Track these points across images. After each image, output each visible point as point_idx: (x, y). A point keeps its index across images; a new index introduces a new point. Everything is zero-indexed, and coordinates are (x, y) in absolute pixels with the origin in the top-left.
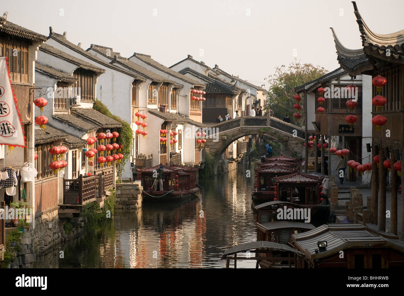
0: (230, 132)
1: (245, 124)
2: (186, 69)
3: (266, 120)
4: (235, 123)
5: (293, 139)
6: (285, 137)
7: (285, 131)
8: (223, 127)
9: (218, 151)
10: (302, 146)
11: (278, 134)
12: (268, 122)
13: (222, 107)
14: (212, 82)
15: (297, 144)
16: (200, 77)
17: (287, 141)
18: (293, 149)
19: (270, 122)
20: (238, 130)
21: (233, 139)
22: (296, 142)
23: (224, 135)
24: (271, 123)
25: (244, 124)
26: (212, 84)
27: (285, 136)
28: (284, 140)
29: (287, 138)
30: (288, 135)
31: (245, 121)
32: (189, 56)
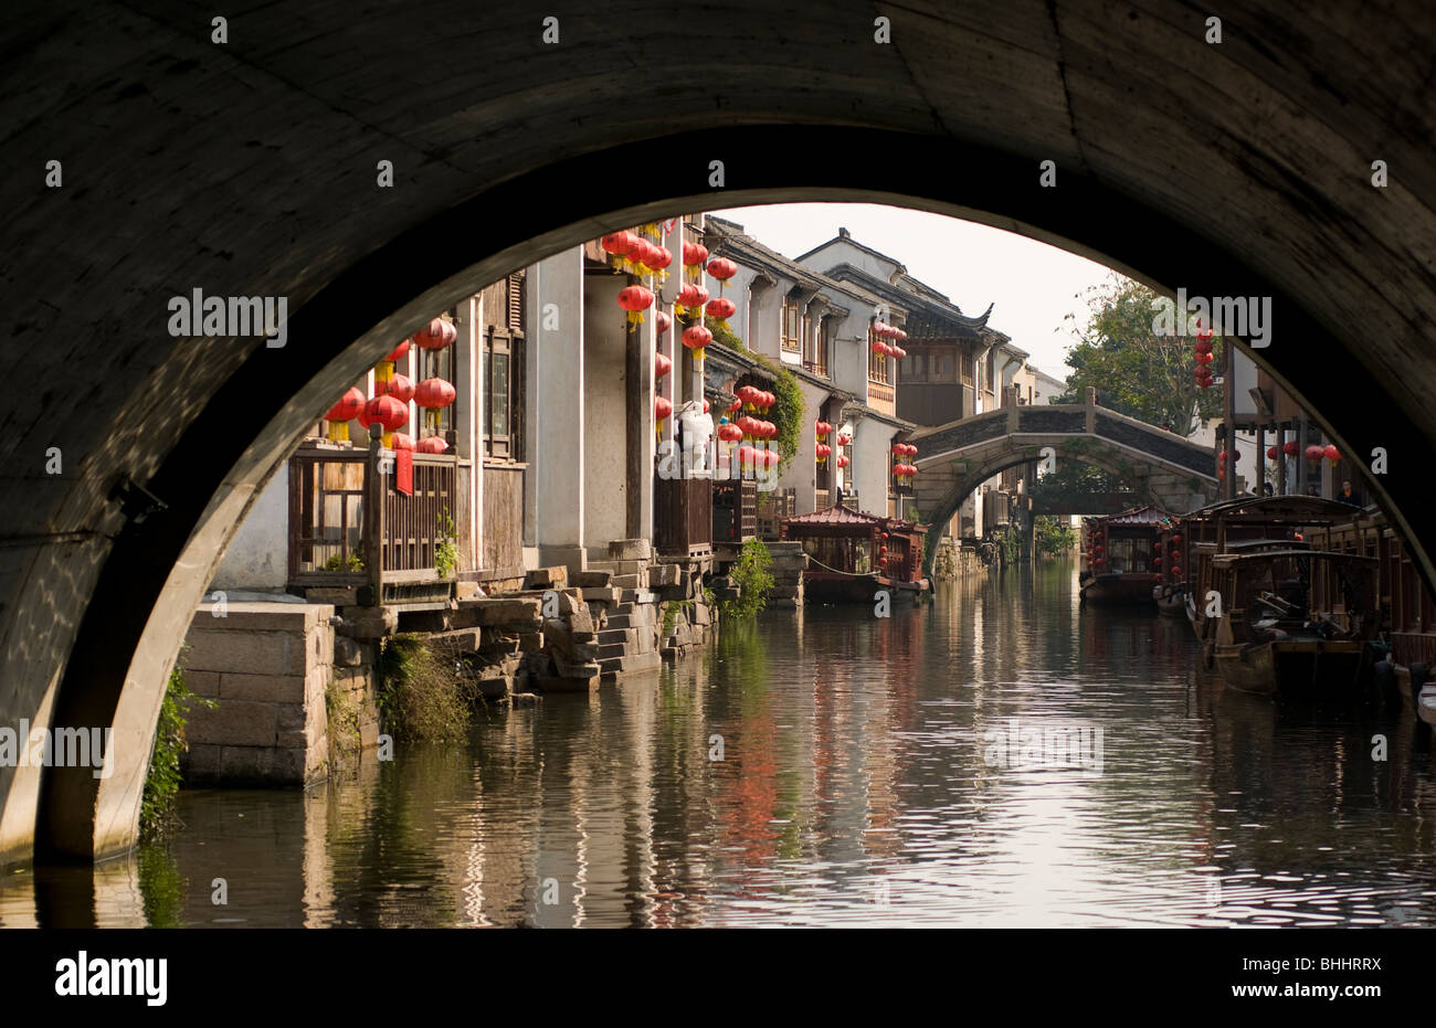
0: (977, 450)
1: (1020, 427)
2: (839, 267)
3: (1083, 415)
4: (993, 425)
5: (1161, 471)
6: (1139, 464)
7: (1139, 448)
8: (956, 438)
9: (941, 507)
10: (1191, 491)
11: (1119, 457)
12: (1090, 422)
13: (947, 379)
14: (915, 309)
15: (1174, 485)
16: (881, 293)
17: (1142, 478)
18: (1162, 501)
19: (1096, 421)
20: (1000, 444)
21: (985, 471)
22: (1172, 478)
23: (960, 460)
24: (1097, 425)
25: (1017, 428)
26: (917, 314)
27: (1139, 462)
28: (1137, 474)
29: (1146, 467)
30: (1148, 460)
31: (1020, 418)
32: (843, 231)
